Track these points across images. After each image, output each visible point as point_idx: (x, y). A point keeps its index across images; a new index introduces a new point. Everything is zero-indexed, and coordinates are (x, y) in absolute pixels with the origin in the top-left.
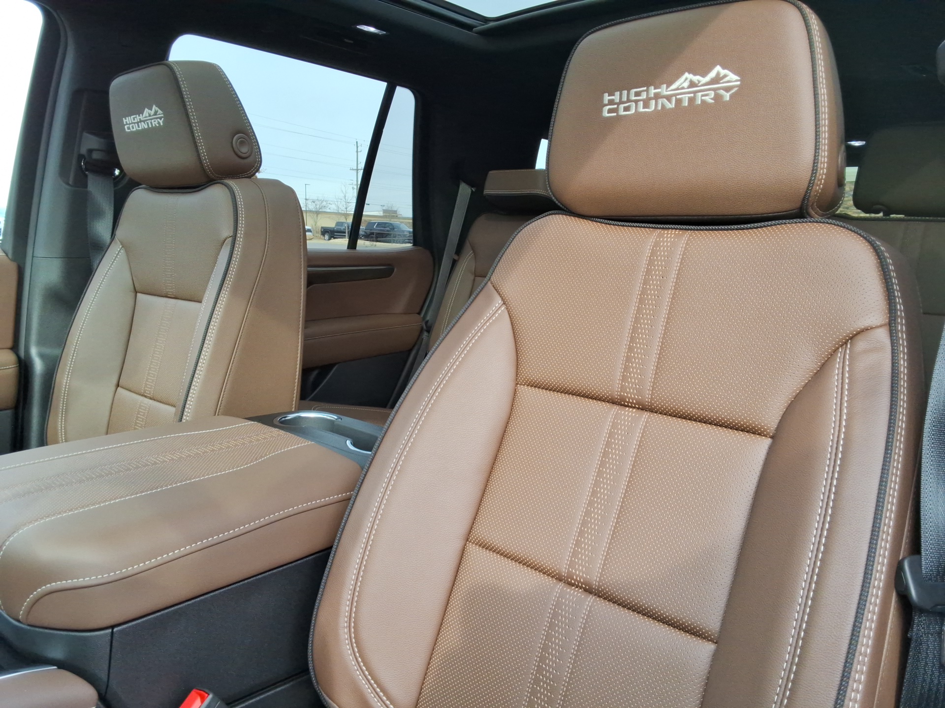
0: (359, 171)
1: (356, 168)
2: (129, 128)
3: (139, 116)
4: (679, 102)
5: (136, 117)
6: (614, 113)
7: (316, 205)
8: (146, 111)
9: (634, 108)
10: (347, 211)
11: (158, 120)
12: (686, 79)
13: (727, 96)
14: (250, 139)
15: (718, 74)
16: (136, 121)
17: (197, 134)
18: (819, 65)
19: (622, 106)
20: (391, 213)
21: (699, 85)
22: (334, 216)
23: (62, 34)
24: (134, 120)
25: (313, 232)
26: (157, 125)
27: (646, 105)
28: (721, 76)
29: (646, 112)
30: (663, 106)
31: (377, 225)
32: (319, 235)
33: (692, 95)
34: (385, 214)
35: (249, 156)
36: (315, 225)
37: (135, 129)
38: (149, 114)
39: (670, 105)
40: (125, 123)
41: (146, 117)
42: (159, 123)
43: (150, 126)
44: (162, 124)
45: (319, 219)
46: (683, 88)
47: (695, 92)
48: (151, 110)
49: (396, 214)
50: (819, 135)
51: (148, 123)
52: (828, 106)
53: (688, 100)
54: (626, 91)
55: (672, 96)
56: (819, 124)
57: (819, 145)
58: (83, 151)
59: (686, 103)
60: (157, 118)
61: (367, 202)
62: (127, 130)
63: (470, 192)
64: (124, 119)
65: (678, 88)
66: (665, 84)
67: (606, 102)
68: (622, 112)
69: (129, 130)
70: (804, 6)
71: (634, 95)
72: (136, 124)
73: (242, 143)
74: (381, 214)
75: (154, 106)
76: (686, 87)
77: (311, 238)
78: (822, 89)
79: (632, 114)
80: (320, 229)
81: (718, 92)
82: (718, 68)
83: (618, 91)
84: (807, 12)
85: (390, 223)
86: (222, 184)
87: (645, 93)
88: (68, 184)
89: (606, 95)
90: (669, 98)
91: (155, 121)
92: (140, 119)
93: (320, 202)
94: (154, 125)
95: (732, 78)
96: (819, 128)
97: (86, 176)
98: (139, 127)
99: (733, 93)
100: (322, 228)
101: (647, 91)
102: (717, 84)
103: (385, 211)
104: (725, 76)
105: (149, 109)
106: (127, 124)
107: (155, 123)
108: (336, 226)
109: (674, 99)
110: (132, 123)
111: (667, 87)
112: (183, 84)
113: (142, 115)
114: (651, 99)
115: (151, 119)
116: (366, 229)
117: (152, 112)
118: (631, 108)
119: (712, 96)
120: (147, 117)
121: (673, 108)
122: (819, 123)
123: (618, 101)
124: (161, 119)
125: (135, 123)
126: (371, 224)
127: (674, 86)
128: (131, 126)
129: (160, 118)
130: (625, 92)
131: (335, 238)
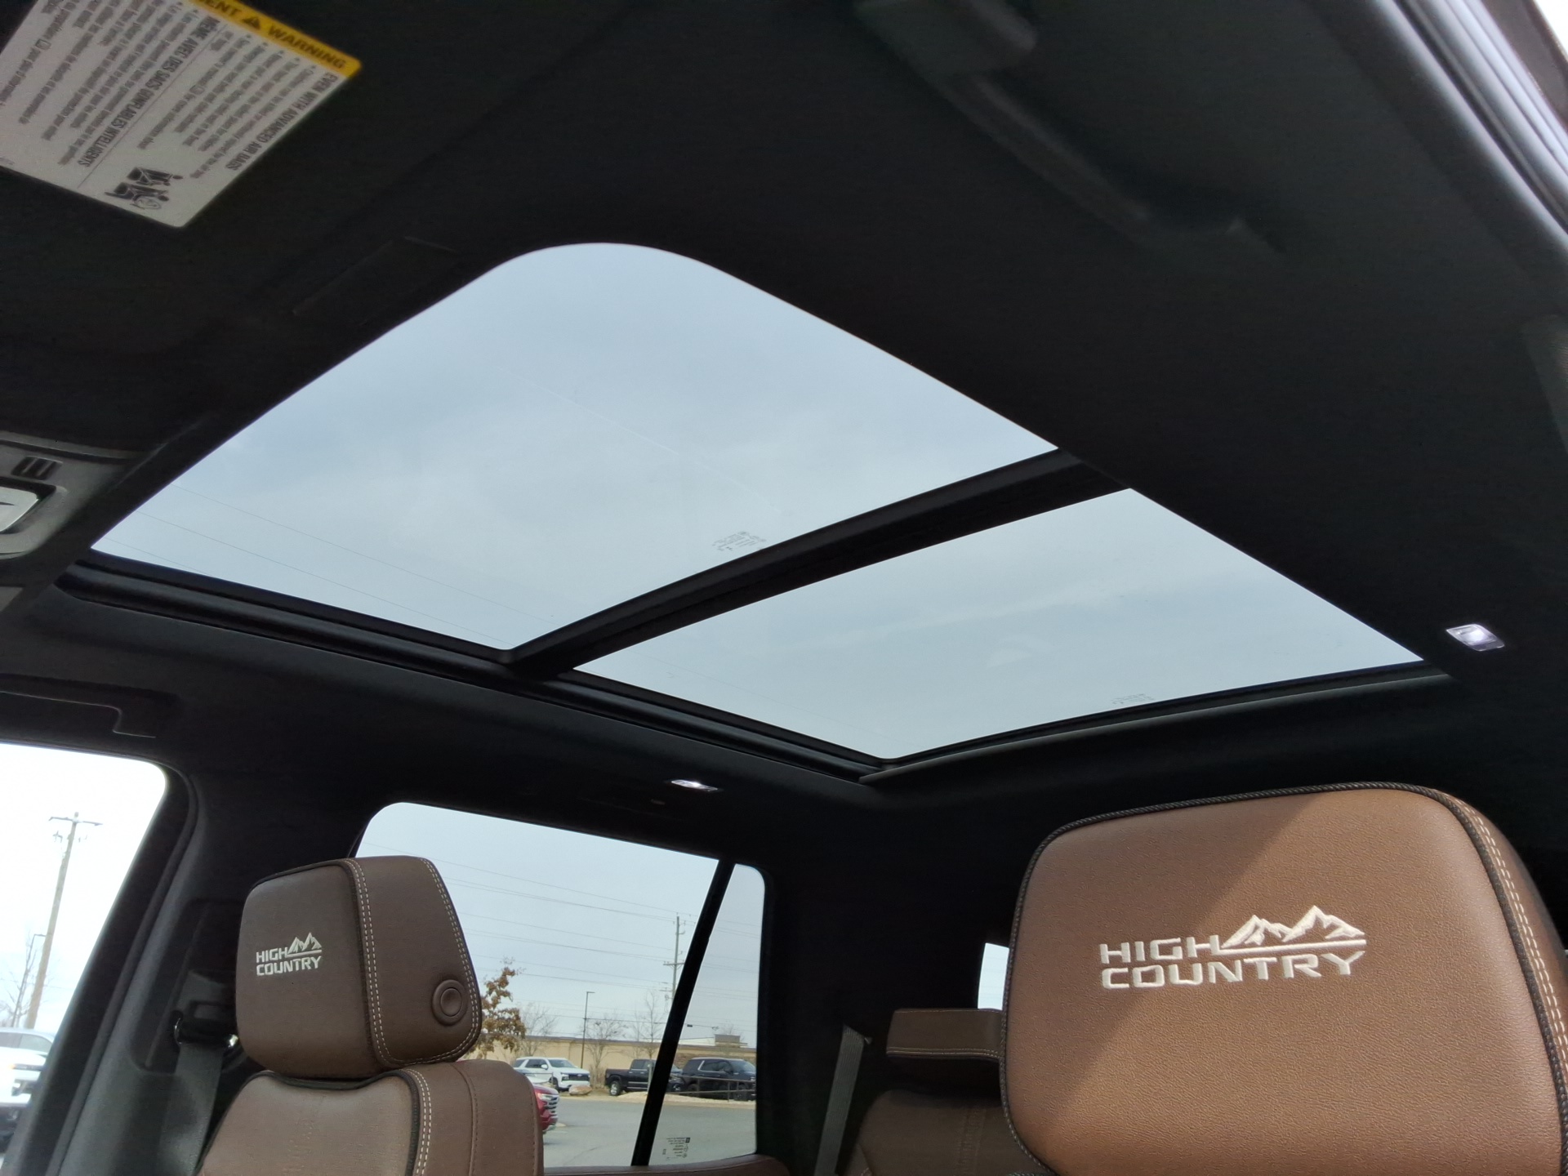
0: (678, 967)
1: (673, 962)
2: (262, 970)
3: (283, 950)
4: (1250, 970)
5: (278, 952)
6: (1125, 983)
7: (601, 1029)
8: (296, 943)
9: (1163, 976)
10: (652, 1039)
11: (312, 958)
12: (1256, 928)
13: (1345, 967)
14: (466, 990)
15: (1318, 922)
16: (276, 958)
17: (373, 986)
18: (1517, 913)
19: (1138, 971)
20: (728, 1041)
21: (1285, 940)
22: (630, 1048)
23: (191, 810)
24: (274, 956)
25: (591, 1079)
26: (309, 968)
27: (1186, 972)
28: (1325, 926)
29: (1186, 986)
30: (1219, 975)
31: (704, 1065)
32: (602, 1085)
33: (1274, 959)
34: (718, 1043)
35: (459, 1020)
36: (597, 1067)
37: (271, 973)
38: (299, 947)
39: (1235, 976)
40: (258, 961)
41: (293, 953)
42: (312, 964)
43: (297, 969)
44: (316, 966)
45: (603, 1054)
46: (1253, 945)
47: (1279, 955)
48: (304, 941)
49: (738, 1042)
50: (1556, 1056)
51: (294, 963)
52: (1555, 992)
53: (1268, 968)
54: (1142, 943)
55: (1234, 958)
56: (1549, 1033)
57: (1561, 1077)
58: (182, 1005)
59: (1264, 975)
60: (310, 956)
61: (687, 1020)
62: (259, 973)
63: (862, 1046)
64: (257, 953)
65: (1243, 943)
66: (1216, 934)
67: (1106, 960)
68: (1139, 983)
69: (263, 974)
70: (1458, 803)
71: (1158, 951)
72: (275, 964)
73: (449, 997)
74: (712, 1043)
75: (310, 935)
76: (1259, 944)
77: (588, 1091)
78: (1536, 961)
79: (1160, 988)
80: (604, 1073)
81: (1325, 956)
82: (1315, 912)
83: (1126, 942)
84: (1466, 813)
85: (727, 1062)
86: (401, 1077)
87: (1180, 949)
88: (142, 1066)
89: (1104, 947)
90: (1228, 961)
91: (306, 961)
92: (283, 956)
93: (609, 1024)
94: (303, 968)
95: (1348, 932)
96: (1551, 1040)
97: (177, 1050)
98: (279, 969)
99: (1355, 961)
100: (608, 1071)
101: (1183, 945)
102: (1320, 942)
103: (718, 1038)
104: (1333, 927)
105: (301, 940)
106: (261, 963)
107: (306, 964)
108: (631, 1067)
109: (1238, 963)
110: (270, 962)
111: (1223, 940)
112: (365, 899)
113: (288, 949)
114: (1193, 961)
115: (301, 957)
116: (683, 1074)
117: (305, 945)
118: (1157, 975)
119: (1316, 964)
120: (295, 953)
121: (1240, 982)
122: (1549, 1029)
123: (1129, 961)
124: (316, 958)
125: (273, 962)
126: (694, 1063)
127: (1235, 940)
128: (266, 966)
129: (316, 956)
130: (1140, 945)
131: (628, 1091)
